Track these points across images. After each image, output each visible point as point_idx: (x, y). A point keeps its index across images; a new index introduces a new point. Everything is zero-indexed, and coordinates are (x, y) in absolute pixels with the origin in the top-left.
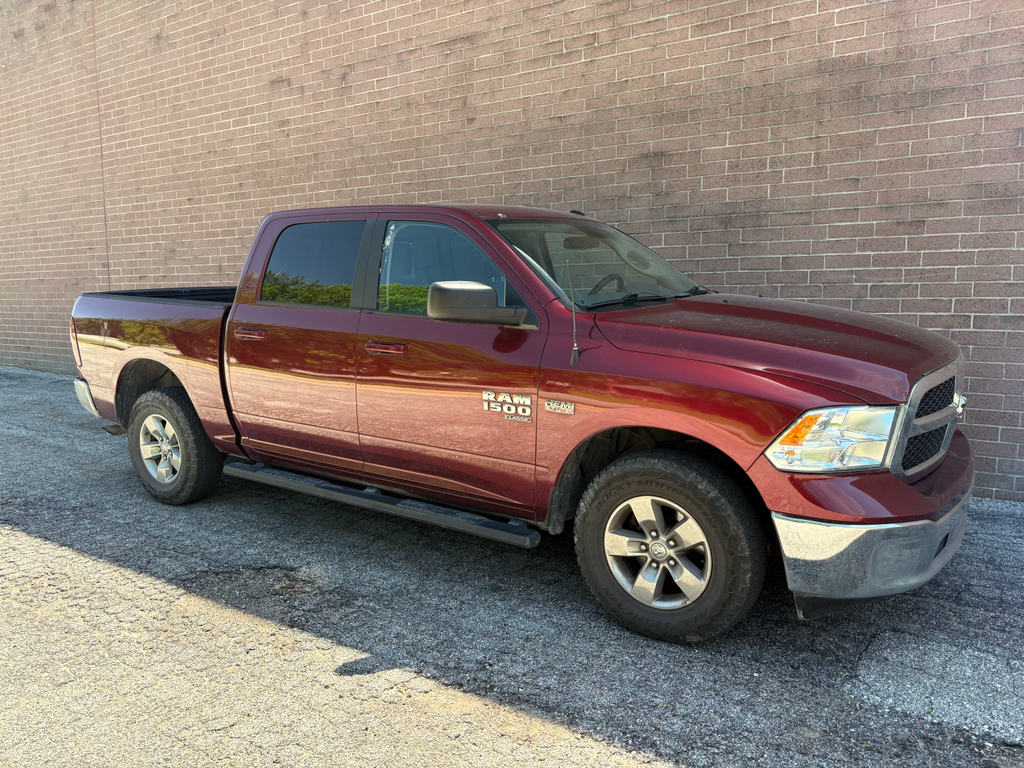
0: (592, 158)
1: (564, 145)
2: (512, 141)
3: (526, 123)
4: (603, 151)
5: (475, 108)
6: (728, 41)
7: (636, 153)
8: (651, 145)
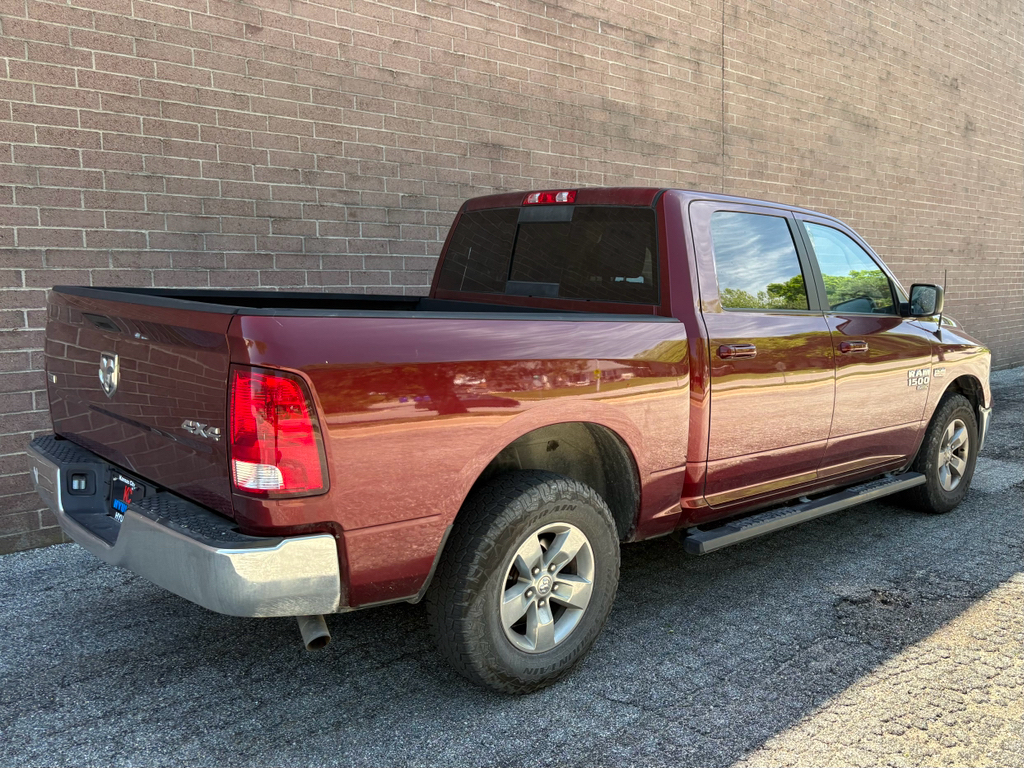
0: (431, 133)
1: (399, 109)
2: (325, 82)
3: (347, 64)
4: (444, 128)
5: (261, 13)
6: (545, 53)
7: (476, 139)
8: (491, 135)
